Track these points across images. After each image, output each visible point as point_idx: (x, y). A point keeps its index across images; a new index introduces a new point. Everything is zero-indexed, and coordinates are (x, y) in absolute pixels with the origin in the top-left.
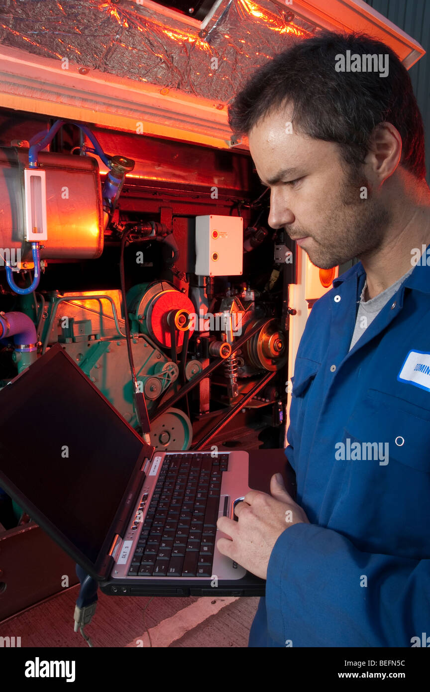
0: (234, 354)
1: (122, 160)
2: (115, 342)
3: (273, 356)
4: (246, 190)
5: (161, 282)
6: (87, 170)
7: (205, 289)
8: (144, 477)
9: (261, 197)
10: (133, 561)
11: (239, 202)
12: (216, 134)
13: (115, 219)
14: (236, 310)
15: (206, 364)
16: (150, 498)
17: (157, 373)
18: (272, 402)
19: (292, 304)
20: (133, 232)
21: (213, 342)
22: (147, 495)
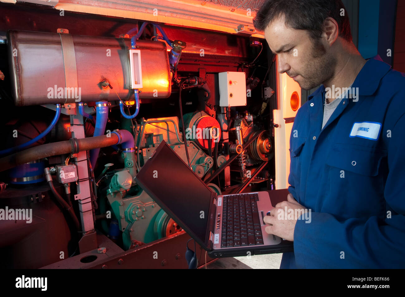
0: (243, 152)
1: (179, 42)
2: (177, 146)
3: (266, 152)
4: (245, 57)
5: (201, 111)
6: (161, 49)
7: (225, 114)
8: (215, 207)
9: (255, 60)
10: (222, 242)
11: (242, 64)
12: (230, 26)
13: (176, 76)
14: (244, 126)
15: (228, 158)
16: (221, 216)
17: (201, 163)
18: (267, 180)
19: (276, 121)
20: (185, 83)
21: (232, 145)
22: (220, 215)
